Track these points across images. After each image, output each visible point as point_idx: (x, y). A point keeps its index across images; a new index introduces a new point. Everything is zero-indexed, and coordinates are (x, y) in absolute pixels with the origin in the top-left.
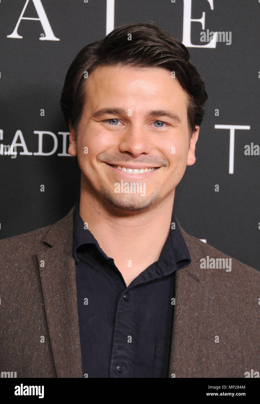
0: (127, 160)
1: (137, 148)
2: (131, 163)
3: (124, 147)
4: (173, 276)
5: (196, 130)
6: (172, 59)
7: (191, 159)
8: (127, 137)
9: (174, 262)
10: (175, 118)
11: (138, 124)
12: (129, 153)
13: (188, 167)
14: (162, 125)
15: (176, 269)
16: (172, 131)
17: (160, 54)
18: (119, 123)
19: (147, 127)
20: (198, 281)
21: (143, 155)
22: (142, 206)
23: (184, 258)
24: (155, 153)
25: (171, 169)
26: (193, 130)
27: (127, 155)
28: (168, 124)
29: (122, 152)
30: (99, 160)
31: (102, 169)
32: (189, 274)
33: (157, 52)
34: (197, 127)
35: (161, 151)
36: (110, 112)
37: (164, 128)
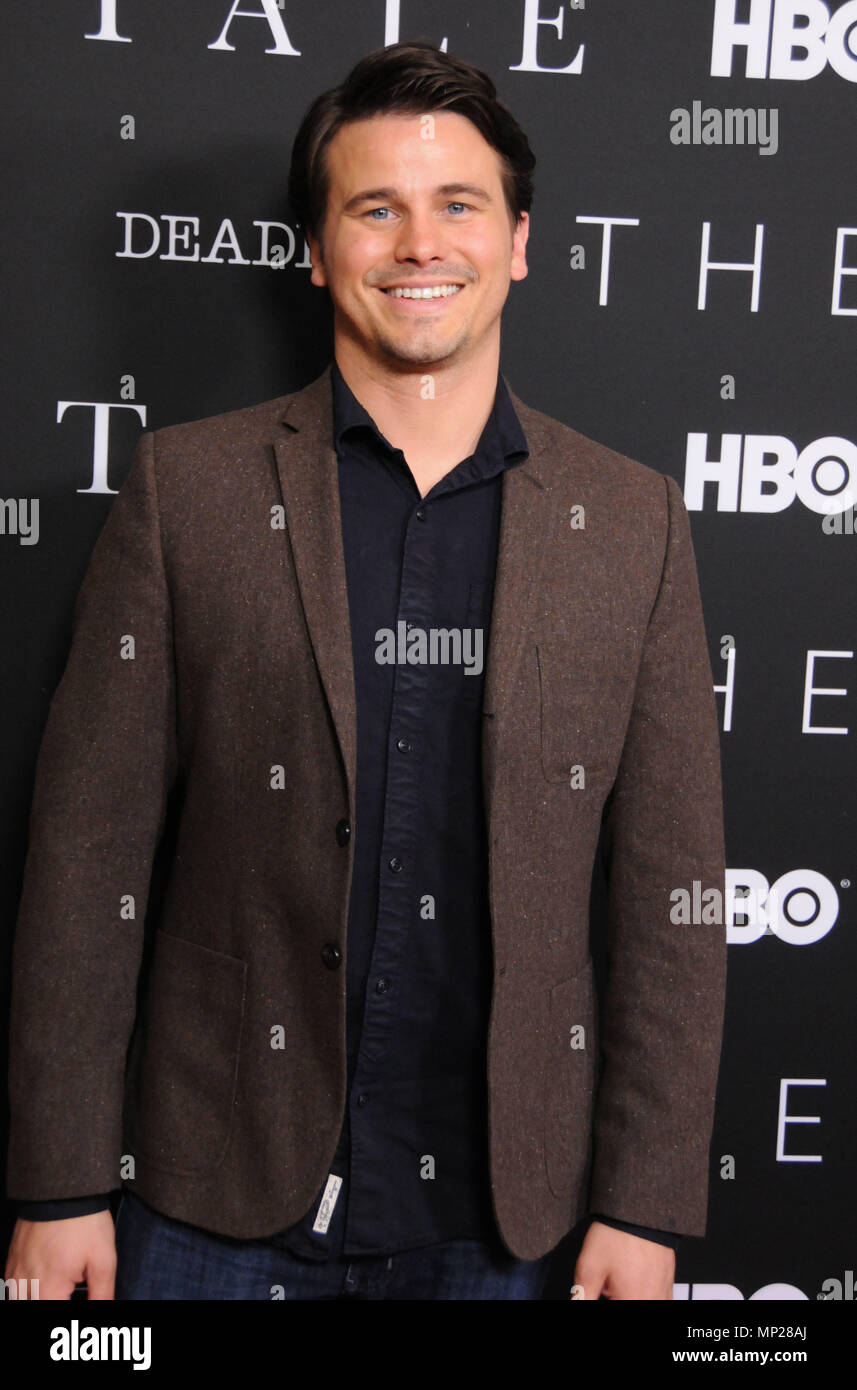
0: (410, 274)
1: (424, 251)
2: (417, 278)
3: (403, 253)
4: (499, 481)
5: (523, 219)
6: (465, 95)
7: (519, 270)
8: (406, 235)
9: (500, 456)
10: (482, 194)
11: (421, 209)
12: (412, 260)
13: (514, 284)
14: (462, 209)
15: (502, 467)
16: (478, 219)
17: (441, 89)
18: (390, 215)
19: (436, 216)
20: (540, 487)
21: (436, 262)
22: (444, 355)
23: (517, 449)
24: (455, 259)
25: (483, 285)
26: (516, 218)
27: (410, 265)
28: (471, 208)
29: (398, 261)
30: (365, 283)
31: (372, 298)
32: (527, 477)
33: (438, 85)
34: (524, 214)
35: (464, 254)
36: (372, 196)
37: (465, 215)
